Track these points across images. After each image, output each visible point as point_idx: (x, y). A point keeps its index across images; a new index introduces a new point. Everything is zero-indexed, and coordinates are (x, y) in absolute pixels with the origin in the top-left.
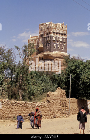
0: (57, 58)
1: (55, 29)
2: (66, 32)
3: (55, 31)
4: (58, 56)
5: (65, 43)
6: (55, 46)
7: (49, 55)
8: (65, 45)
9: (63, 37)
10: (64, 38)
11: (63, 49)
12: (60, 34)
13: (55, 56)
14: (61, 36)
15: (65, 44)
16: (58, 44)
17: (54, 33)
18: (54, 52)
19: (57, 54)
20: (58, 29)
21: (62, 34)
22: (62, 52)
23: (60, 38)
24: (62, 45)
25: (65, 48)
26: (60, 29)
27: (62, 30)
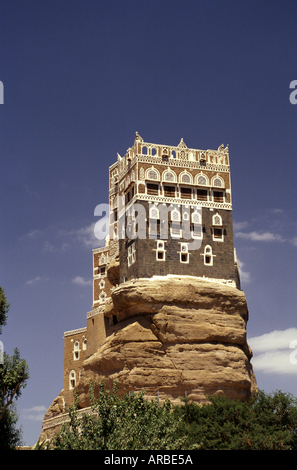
0: (170, 304)
1: (161, 169)
2: (226, 181)
3: (162, 178)
4: (176, 294)
5: (218, 232)
6: (162, 249)
7: (130, 295)
8: (219, 244)
9: (210, 203)
10: (216, 211)
11: (211, 264)
12: (186, 191)
13: (158, 296)
14: (194, 201)
15: (222, 240)
16: (182, 240)
17: (153, 187)
18: (156, 278)
19: (169, 285)
20: (178, 170)
21: (202, 193)
22: (204, 279)
24: (202, 244)
25: (222, 259)
26: (188, 170)
27: (200, 171)
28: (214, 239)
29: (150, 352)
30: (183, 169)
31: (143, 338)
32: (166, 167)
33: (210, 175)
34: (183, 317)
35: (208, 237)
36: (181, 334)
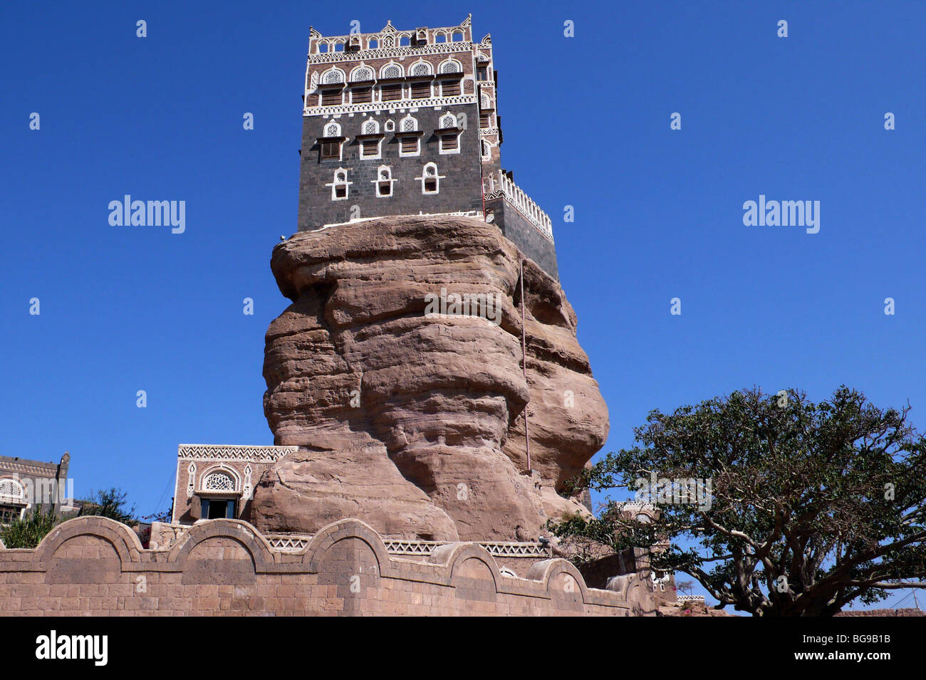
1: (348, 67)
2: (465, 64)
3: (350, 78)
5: (449, 135)
6: (344, 182)
8: (451, 157)
9: (436, 98)
10: (446, 109)
11: (437, 192)
12: (391, 87)
13: (321, 251)
14: (407, 101)
15: (458, 151)
16: (379, 162)
17: (331, 93)
18: (326, 226)
20: (378, 63)
21: (420, 85)
22: (421, 217)
23: (398, 116)
24: (420, 162)
25: (455, 181)
26: (396, 60)
27: (416, 58)
28: (442, 152)
29: (308, 348)
30: (387, 60)
31: (296, 328)
32: (358, 63)
33: (435, 60)
34: (364, 278)
35: (429, 149)
36: (359, 309)
